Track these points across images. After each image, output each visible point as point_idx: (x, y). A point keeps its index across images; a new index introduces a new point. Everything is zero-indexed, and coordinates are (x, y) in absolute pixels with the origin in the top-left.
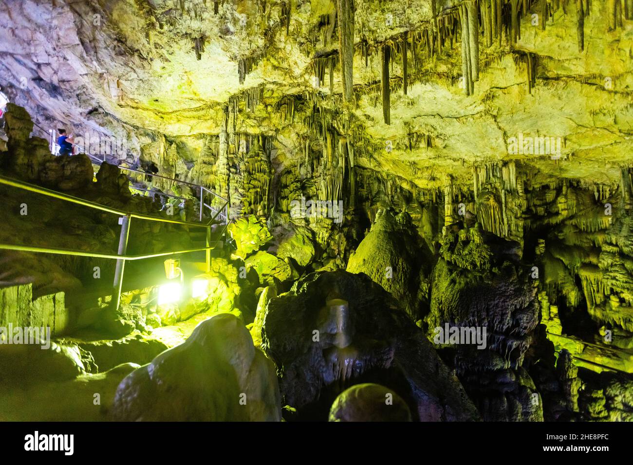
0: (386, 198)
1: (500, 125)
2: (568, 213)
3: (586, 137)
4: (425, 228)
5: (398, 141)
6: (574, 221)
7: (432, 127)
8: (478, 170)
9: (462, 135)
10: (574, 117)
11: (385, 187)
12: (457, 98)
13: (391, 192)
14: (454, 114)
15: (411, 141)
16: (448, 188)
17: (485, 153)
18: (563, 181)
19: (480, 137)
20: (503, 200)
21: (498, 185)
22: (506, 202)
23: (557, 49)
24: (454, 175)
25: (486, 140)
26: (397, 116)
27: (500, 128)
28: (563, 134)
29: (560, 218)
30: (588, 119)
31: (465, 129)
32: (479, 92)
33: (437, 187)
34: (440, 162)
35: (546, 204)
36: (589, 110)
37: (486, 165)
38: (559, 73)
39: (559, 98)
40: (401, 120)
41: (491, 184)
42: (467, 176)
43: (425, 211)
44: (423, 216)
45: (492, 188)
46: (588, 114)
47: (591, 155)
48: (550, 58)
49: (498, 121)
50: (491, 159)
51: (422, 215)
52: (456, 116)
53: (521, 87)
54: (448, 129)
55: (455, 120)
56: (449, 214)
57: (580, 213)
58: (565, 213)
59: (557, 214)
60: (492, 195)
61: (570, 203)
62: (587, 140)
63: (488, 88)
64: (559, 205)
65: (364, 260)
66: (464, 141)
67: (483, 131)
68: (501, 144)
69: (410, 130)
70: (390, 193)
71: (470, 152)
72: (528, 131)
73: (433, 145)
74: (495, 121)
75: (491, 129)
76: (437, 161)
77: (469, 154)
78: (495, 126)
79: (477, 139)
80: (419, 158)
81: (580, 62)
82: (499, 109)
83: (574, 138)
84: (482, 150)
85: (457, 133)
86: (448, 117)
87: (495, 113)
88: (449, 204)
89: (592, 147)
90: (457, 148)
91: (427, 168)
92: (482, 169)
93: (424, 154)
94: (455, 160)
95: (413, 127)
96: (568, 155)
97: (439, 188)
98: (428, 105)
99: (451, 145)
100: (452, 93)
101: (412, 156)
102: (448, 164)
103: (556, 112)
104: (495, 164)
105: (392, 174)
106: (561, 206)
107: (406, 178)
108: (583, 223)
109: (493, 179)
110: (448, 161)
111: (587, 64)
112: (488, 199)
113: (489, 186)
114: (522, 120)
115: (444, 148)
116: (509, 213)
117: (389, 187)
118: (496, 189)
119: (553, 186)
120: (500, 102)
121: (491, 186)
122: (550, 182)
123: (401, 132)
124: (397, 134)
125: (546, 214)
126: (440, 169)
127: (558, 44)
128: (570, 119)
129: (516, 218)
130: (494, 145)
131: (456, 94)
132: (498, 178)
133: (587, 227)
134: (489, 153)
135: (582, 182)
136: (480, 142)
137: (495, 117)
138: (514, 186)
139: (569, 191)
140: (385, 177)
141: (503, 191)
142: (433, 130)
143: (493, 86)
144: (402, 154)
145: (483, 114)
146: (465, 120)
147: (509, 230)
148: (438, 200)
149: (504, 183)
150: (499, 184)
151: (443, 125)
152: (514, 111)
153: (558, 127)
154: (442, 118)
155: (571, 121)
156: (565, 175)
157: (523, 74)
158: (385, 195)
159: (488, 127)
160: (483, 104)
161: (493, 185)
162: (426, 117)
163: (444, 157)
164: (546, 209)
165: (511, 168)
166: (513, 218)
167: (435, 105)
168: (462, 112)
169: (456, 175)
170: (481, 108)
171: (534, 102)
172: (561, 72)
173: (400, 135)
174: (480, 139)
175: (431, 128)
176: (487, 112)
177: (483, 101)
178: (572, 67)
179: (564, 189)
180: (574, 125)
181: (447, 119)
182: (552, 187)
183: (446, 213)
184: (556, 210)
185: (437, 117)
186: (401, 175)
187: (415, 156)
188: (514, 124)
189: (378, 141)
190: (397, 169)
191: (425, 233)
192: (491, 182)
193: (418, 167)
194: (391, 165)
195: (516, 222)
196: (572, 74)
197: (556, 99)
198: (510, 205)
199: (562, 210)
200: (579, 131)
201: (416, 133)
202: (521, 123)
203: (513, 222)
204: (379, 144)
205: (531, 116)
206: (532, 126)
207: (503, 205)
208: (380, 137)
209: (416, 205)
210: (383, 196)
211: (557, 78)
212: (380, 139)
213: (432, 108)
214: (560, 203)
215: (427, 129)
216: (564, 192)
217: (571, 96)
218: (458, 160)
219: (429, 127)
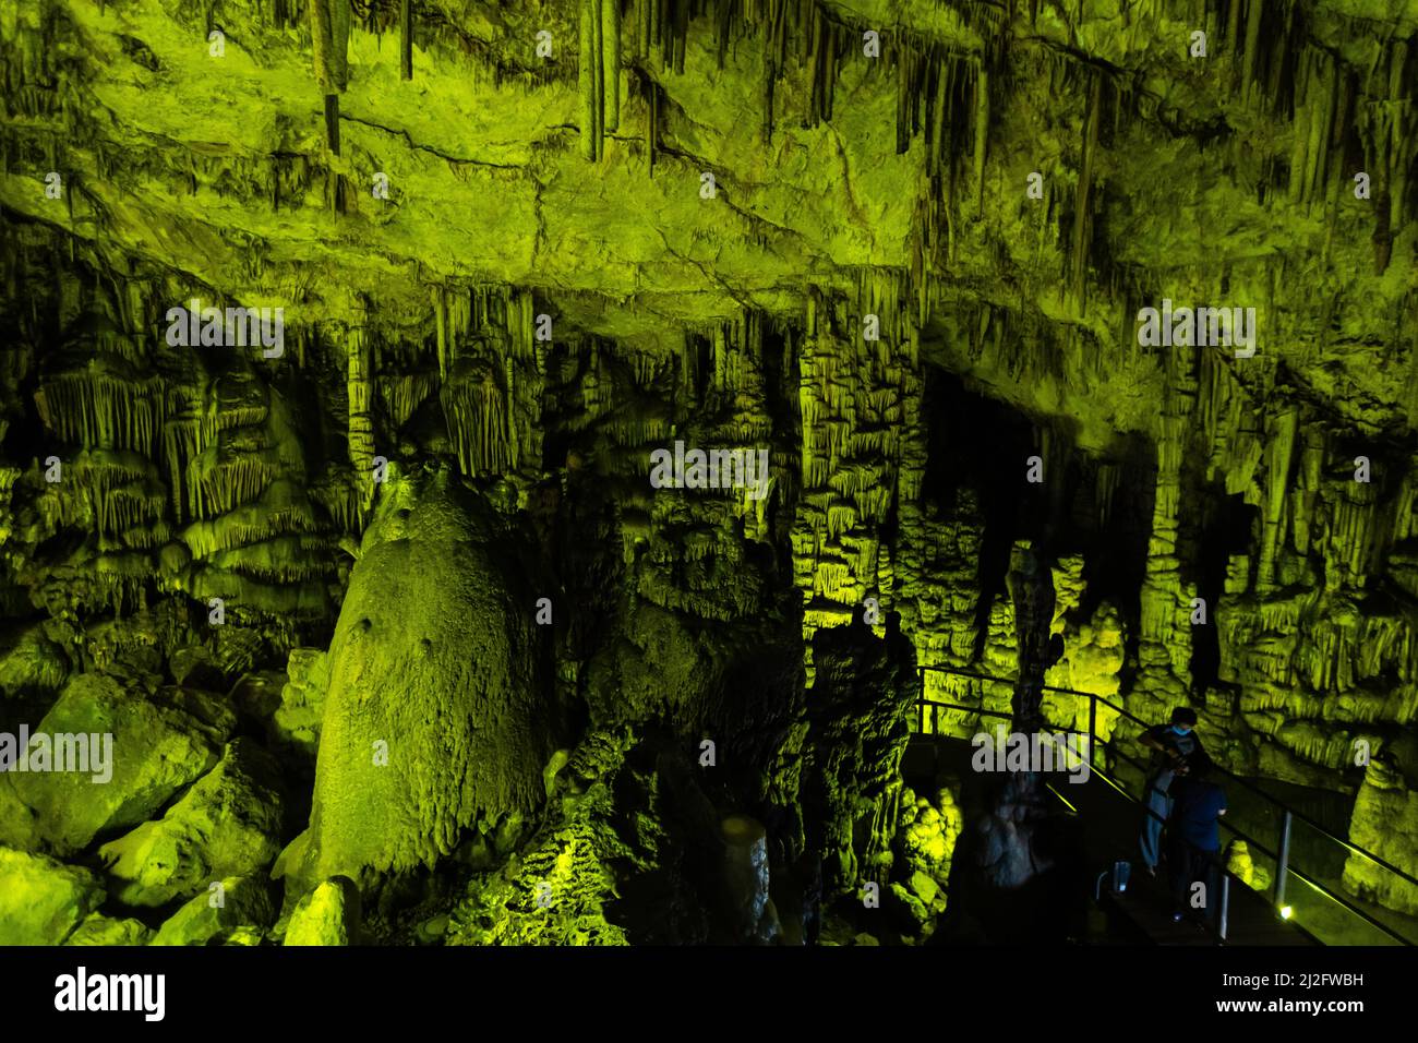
0: (125, 345)
1: (543, 208)
2: (600, 411)
3: (667, 272)
4: (282, 450)
5: (227, 165)
6: (608, 427)
7: (371, 159)
8: (450, 296)
9: (444, 206)
10: (669, 233)
11: (113, 300)
12: (485, 116)
13: (146, 323)
14: (452, 148)
15: (282, 178)
16: (360, 333)
17: (481, 262)
18: (590, 341)
19: (487, 222)
20: (510, 383)
21: (498, 343)
22: (515, 388)
23: (697, 100)
24: (374, 297)
25: (497, 232)
26: (264, 88)
27: (538, 214)
28: (639, 259)
29: (587, 418)
30: (685, 244)
31: (462, 194)
32: (538, 122)
33: (311, 321)
34: (346, 256)
35: (562, 387)
36: (693, 227)
37: (472, 290)
38: (682, 144)
39: (665, 194)
40: (273, 107)
41: (482, 339)
42: (407, 305)
43: (276, 394)
44: (273, 409)
45: (485, 350)
46: (690, 233)
47: (660, 303)
48: (681, 110)
49: (542, 198)
50: (486, 277)
51: (269, 407)
52: (451, 155)
53: (617, 147)
54: (414, 177)
55: (444, 163)
56: (362, 410)
57: (618, 411)
58: (594, 409)
59: (582, 410)
60: (489, 370)
61: (603, 388)
62: (668, 278)
63: (559, 121)
64: (585, 392)
65: (427, 642)
66: (445, 221)
67: (501, 211)
68: (524, 249)
69: (284, 141)
70: (139, 326)
71: (446, 249)
72: (585, 236)
73: (349, 208)
74: (538, 197)
75: (518, 212)
76: (338, 252)
77: (443, 255)
78: (529, 208)
79: (478, 226)
80: (285, 233)
81: (717, 140)
82: (558, 176)
83: (651, 271)
84: (477, 253)
85: (435, 196)
86: (429, 149)
87: (545, 181)
88: (362, 380)
89: (666, 291)
90: (419, 234)
91: (298, 264)
92: (458, 298)
93: (307, 226)
94: (394, 259)
95: (299, 138)
96: (629, 297)
97: (315, 325)
98: (394, 100)
99: (405, 222)
100: (479, 101)
101: (266, 224)
102: (371, 264)
103: (648, 216)
104: (494, 291)
105: (156, 261)
106: (588, 394)
107: (211, 282)
108: (622, 429)
109: (487, 328)
110: (374, 258)
111: (725, 149)
112: (480, 380)
113: (479, 346)
114: (586, 211)
115: (385, 224)
116: (521, 414)
117: (138, 303)
118: (495, 353)
119: (573, 347)
120: (568, 162)
121: (484, 345)
122: (568, 338)
123: (252, 142)
124: (234, 142)
125: (561, 410)
126: (337, 275)
127: (703, 91)
128: (663, 234)
129: (533, 425)
130: (510, 249)
131: (487, 107)
132: (499, 326)
133: (627, 437)
134: (490, 263)
135: (619, 345)
136: (483, 234)
137: (541, 188)
138: (530, 349)
139: (600, 364)
140: (122, 268)
141: (510, 360)
142: (370, 168)
143: (571, 121)
144: (228, 207)
145: (520, 173)
146: (470, 173)
147: (521, 455)
148: (312, 363)
149: (508, 339)
150: (500, 342)
151: (406, 166)
152: (583, 189)
153: (636, 244)
154: (412, 146)
155: (661, 239)
156: (601, 330)
157: (631, 122)
158: (120, 330)
159: (516, 204)
160: (530, 153)
161: (487, 342)
162: (366, 128)
163: (367, 246)
164: (562, 397)
165: (524, 306)
166: (528, 427)
167: (411, 109)
168: (472, 151)
169: (382, 297)
170: (520, 158)
171: (624, 183)
172: (686, 146)
173: (244, 146)
174: (485, 226)
175: (366, 161)
176: (531, 172)
177: (536, 145)
178: (704, 143)
179: (594, 358)
180: (663, 246)
181: (424, 155)
182: (571, 351)
183: (352, 404)
184: (579, 401)
185: (401, 139)
186: (195, 270)
187: (274, 224)
188: (569, 215)
189: (139, 140)
190: (185, 250)
191: (283, 465)
192: (483, 333)
193: (270, 256)
194: (163, 232)
195: (532, 434)
196: (698, 154)
197: (660, 192)
198: (522, 394)
199: (590, 402)
200: (665, 259)
201: (305, 157)
202: (581, 215)
203: (528, 435)
204: (139, 151)
205: (607, 209)
206: (597, 227)
207: (510, 395)
208: (157, 130)
209: (248, 376)
210: (110, 335)
211: (676, 154)
212: (151, 135)
213: (400, 113)
214: (588, 387)
215: (356, 160)
216: (593, 366)
217: (682, 194)
218: (404, 262)
219: (361, 158)
